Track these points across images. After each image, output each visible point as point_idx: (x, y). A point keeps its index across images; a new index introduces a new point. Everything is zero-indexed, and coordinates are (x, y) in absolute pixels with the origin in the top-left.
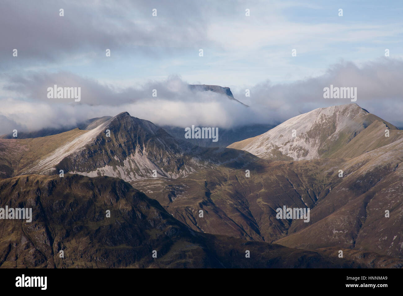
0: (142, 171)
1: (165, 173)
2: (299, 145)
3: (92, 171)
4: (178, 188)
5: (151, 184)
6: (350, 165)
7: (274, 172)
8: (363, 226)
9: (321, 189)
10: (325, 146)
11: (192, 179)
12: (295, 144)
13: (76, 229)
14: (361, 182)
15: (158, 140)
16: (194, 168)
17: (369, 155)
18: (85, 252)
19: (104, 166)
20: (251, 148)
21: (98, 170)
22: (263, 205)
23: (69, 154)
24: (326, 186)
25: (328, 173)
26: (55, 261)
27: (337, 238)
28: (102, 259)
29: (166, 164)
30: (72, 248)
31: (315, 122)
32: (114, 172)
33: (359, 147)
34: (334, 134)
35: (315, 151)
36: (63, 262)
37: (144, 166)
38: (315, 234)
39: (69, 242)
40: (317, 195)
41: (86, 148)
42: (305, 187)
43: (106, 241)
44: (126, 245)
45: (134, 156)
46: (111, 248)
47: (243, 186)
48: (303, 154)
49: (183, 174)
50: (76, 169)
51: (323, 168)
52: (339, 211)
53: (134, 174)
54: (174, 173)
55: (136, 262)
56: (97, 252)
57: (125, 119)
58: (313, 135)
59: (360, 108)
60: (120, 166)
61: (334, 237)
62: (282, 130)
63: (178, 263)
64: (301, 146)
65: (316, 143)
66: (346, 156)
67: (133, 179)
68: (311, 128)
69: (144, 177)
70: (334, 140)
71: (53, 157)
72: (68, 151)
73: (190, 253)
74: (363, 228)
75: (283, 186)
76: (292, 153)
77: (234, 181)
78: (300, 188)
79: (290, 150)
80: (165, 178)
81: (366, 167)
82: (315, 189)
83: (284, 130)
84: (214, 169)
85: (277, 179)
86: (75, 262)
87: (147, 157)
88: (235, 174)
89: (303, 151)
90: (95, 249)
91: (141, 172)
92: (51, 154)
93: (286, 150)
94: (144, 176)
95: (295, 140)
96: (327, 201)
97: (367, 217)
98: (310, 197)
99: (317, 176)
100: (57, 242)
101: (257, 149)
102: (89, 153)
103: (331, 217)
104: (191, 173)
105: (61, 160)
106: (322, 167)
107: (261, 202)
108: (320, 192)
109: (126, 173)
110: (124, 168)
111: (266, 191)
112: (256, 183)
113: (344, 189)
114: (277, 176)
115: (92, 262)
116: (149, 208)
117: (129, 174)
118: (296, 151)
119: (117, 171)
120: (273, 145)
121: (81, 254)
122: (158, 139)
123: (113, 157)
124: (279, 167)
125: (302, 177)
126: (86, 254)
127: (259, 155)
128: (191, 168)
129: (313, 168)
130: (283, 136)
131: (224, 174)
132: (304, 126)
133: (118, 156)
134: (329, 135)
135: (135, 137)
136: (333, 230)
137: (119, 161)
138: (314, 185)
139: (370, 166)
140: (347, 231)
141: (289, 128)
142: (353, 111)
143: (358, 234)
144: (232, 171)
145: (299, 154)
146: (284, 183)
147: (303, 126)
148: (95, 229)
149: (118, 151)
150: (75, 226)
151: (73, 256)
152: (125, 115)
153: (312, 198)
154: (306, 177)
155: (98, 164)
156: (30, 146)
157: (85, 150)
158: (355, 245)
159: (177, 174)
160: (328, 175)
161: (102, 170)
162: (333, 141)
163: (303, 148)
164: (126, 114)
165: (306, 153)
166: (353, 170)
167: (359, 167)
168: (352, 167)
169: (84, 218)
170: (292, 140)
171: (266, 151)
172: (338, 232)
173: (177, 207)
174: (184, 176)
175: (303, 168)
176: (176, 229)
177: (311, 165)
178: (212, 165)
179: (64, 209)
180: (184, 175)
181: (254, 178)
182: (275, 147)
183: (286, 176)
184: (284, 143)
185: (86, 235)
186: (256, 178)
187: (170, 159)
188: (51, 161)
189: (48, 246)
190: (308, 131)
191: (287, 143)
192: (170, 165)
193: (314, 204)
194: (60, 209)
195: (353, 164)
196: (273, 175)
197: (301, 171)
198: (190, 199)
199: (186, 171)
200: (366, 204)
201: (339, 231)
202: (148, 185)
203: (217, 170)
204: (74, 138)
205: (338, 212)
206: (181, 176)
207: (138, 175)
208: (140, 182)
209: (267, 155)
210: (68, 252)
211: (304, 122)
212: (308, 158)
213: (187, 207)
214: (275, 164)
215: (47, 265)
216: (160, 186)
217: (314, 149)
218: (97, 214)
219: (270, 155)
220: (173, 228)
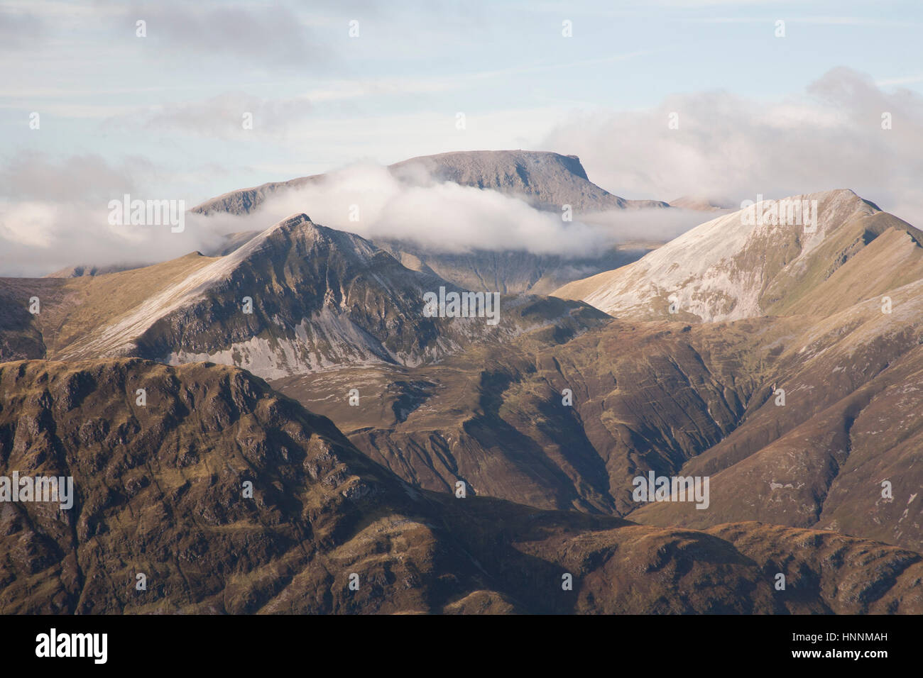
0: (336, 349)
1: (391, 354)
2: (715, 287)
3: (221, 349)
4: (418, 387)
5: (356, 380)
6: (823, 332)
7: (643, 349)
8: (840, 472)
9: (753, 389)
10: (775, 288)
11: (452, 367)
12: (706, 284)
13: (132, 487)
14: (844, 370)
15: (375, 279)
16: (456, 341)
17: (864, 309)
18: (152, 538)
19: (250, 340)
20: (605, 294)
21: (235, 349)
22: (617, 426)
23: (168, 313)
24: (764, 380)
25: (771, 350)
26: (80, 559)
27: (779, 500)
28: (191, 555)
29: (393, 333)
30: (122, 529)
31: (752, 233)
32: (270, 353)
33: (848, 290)
34: (796, 259)
35: (752, 301)
36: (99, 562)
37: (343, 337)
38: (729, 491)
39: (115, 517)
40: (743, 401)
41: (207, 297)
42: (715, 384)
43: (201, 514)
44: (250, 522)
45: (318, 315)
46: (214, 529)
47: (570, 383)
48: (725, 306)
49: (432, 355)
50: (184, 346)
51: (759, 339)
52: (786, 438)
53: (317, 357)
54: (412, 353)
55: (273, 561)
56: (179, 540)
57: (299, 231)
58: (748, 263)
59: (858, 199)
60: (285, 340)
61: (773, 499)
62: (678, 252)
63: (371, 562)
64: (720, 288)
65: (754, 281)
66: (819, 311)
67: (316, 368)
68: (744, 247)
69: (341, 363)
70: (797, 275)
71: (136, 318)
72: (168, 304)
73: (401, 540)
74: (841, 477)
75: (665, 383)
76: (698, 306)
77: (550, 371)
78: (705, 386)
79: (693, 300)
80: (390, 367)
81: (856, 337)
82: (740, 387)
83: (681, 252)
84: (503, 343)
85: (652, 367)
86: (128, 562)
87: (349, 318)
88: (552, 354)
89: (723, 300)
90: (175, 533)
91: (334, 353)
92: (132, 311)
93: (686, 299)
94: (341, 360)
95: (706, 275)
96: (763, 415)
97: (850, 452)
98: (727, 406)
99: (745, 357)
100: (86, 517)
101: (617, 297)
102: (212, 309)
103: (767, 453)
104: (450, 353)
105: (149, 326)
106: (757, 336)
107: (611, 419)
108: (751, 395)
109: (299, 354)
110: (294, 343)
111: (625, 393)
112: (602, 376)
113: (803, 387)
114: (652, 359)
115: (168, 563)
116: (309, 436)
117: (305, 356)
118: (708, 300)
119: (278, 351)
120: (656, 288)
121: (141, 543)
122: (375, 276)
123: (271, 319)
124: (657, 337)
125: (710, 360)
126: (153, 543)
127: (623, 312)
128: (451, 341)
129: (736, 340)
130: (678, 267)
131: (527, 356)
132: (727, 243)
133: (282, 315)
134: (785, 264)
135: (323, 269)
136: (771, 482)
137: (284, 327)
138: (737, 378)
139: (866, 333)
140: (803, 484)
141: (694, 247)
142: (840, 207)
143: (828, 490)
144: (547, 349)
145: (715, 307)
146: (666, 374)
147: (724, 244)
148: (176, 486)
149: (282, 304)
150: (130, 480)
151: (123, 548)
152: (301, 222)
153: (732, 408)
154: (719, 359)
155: (234, 335)
156: (86, 295)
157: (204, 303)
158: (821, 515)
159: (418, 357)
160: (771, 356)
161: (243, 349)
162: (793, 276)
163: (724, 294)
164: (303, 219)
165: (732, 305)
166: (827, 343)
167: (843, 337)
168: (826, 336)
169: (153, 459)
170: (698, 276)
171: (638, 301)
172: (781, 486)
173: (411, 432)
174: (435, 360)
175: (712, 340)
176: (370, 484)
177: (731, 334)
178: (502, 334)
179: (106, 440)
180: (433, 358)
181: (598, 363)
182: (659, 292)
183: (673, 359)
184: (682, 283)
185: (156, 500)
186: (602, 363)
187: (403, 322)
188: (129, 327)
189: (65, 525)
190: (737, 252)
191: (688, 281)
192: (403, 334)
193: (736, 423)
194: (96, 441)
195: (827, 330)
196: (641, 357)
197: (709, 346)
198: (446, 413)
199: (439, 348)
200: (849, 421)
201: (784, 484)
202: (347, 382)
203: (512, 346)
204: (186, 276)
205: (785, 441)
206: (426, 362)
207: (328, 359)
208: (328, 376)
209: (640, 311)
210: (112, 540)
211: (729, 233)
212: (736, 316)
213: (435, 432)
214: (647, 332)
215: (62, 569)
216: (374, 385)
217: (750, 295)
218: (183, 451)
219: (648, 311)
220: (360, 482)
